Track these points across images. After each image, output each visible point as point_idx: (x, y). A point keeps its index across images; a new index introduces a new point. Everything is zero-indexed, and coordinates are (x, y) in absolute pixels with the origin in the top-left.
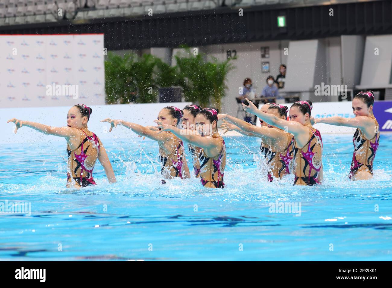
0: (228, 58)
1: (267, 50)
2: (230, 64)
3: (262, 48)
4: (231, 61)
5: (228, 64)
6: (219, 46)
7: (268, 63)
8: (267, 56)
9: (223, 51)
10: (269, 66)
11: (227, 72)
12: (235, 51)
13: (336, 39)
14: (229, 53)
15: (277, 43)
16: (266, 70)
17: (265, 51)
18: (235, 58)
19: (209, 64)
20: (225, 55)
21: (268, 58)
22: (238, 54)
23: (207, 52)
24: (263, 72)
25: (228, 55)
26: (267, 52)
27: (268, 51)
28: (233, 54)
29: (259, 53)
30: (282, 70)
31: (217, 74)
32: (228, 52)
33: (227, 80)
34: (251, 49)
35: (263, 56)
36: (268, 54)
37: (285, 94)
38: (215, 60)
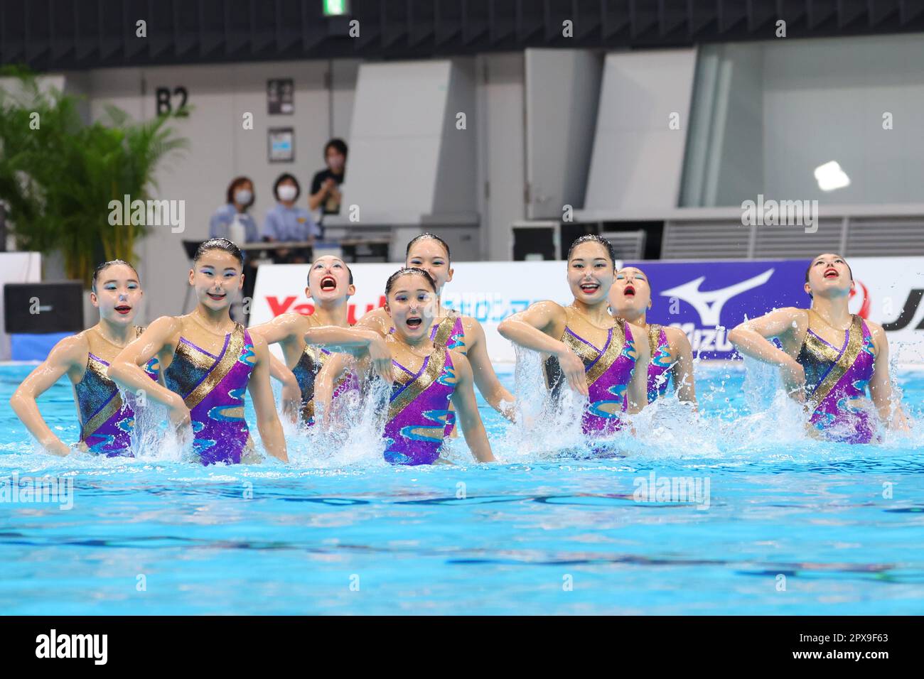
0: (159, 113)
1: (287, 88)
2: (167, 133)
3: (270, 83)
4: (171, 123)
5: (161, 130)
6: (131, 74)
7: (289, 130)
8: (286, 108)
9: (143, 91)
10: (294, 142)
11: (155, 156)
12: (182, 91)
13: (508, 59)
14: (163, 97)
15: (320, 66)
16: (286, 153)
17: (280, 93)
18: (183, 113)
19: (98, 129)
20: (151, 101)
21: (290, 113)
22: (192, 100)
23: (91, 90)
24: (272, 161)
25: (160, 103)
26: (286, 97)
27: (291, 93)
28: (176, 101)
29: (261, 100)
30: (334, 160)
31: (121, 162)
32: (160, 91)
33: (156, 184)
34: (234, 86)
35: (274, 109)
36: (291, 102)
37: (341, 234)
38: (119, 116)
